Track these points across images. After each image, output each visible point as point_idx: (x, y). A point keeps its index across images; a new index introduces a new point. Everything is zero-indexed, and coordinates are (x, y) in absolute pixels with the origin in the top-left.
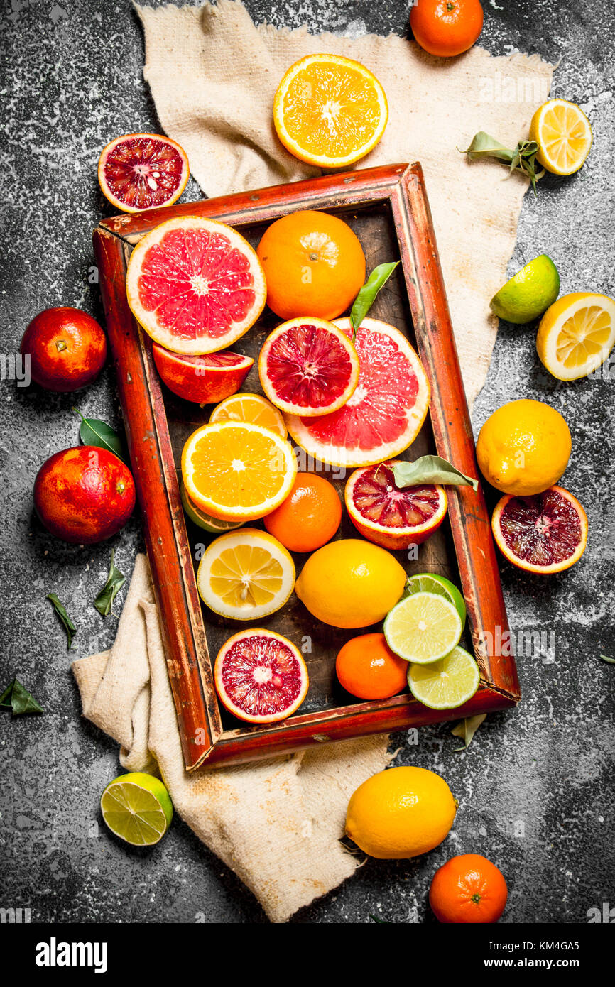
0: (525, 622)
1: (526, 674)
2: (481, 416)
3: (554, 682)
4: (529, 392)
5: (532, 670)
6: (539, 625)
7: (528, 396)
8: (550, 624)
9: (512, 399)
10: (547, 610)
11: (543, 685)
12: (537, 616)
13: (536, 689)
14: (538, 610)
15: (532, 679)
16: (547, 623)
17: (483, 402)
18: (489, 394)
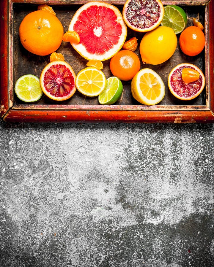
0: (131, 223)
1: (132, 243)
2: (113, 143)
3: (143, 246)
4: (132, 133)
5: (135, 242)
6: (137, 225)
7: (132, 135)
8: (141, 224)
9: (125, 136)
10: (140, 219)
11: (139, 248)
12: (136, 221)
13: (136, 249)
14: (137, 219)
15: (134, 245)
16: (140, 223)
17: (114, 138)
18: (116, 135)
